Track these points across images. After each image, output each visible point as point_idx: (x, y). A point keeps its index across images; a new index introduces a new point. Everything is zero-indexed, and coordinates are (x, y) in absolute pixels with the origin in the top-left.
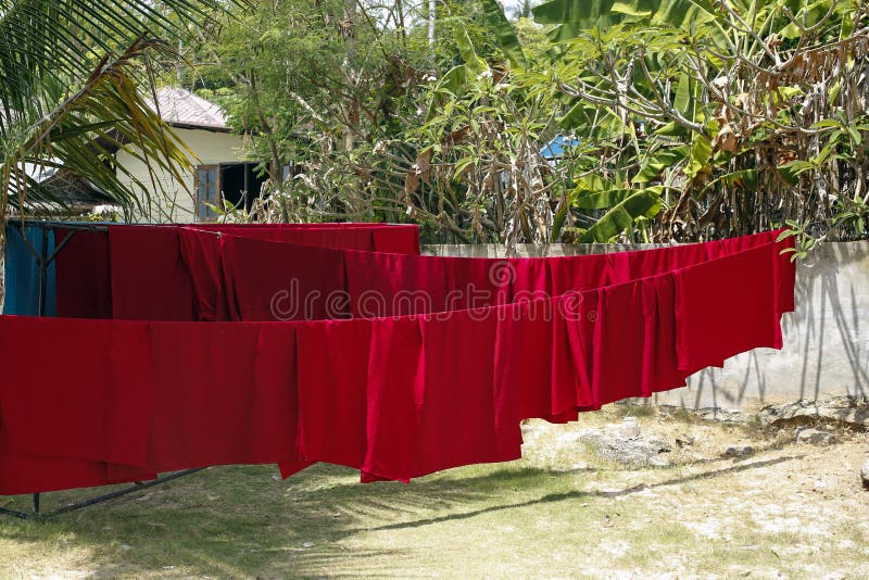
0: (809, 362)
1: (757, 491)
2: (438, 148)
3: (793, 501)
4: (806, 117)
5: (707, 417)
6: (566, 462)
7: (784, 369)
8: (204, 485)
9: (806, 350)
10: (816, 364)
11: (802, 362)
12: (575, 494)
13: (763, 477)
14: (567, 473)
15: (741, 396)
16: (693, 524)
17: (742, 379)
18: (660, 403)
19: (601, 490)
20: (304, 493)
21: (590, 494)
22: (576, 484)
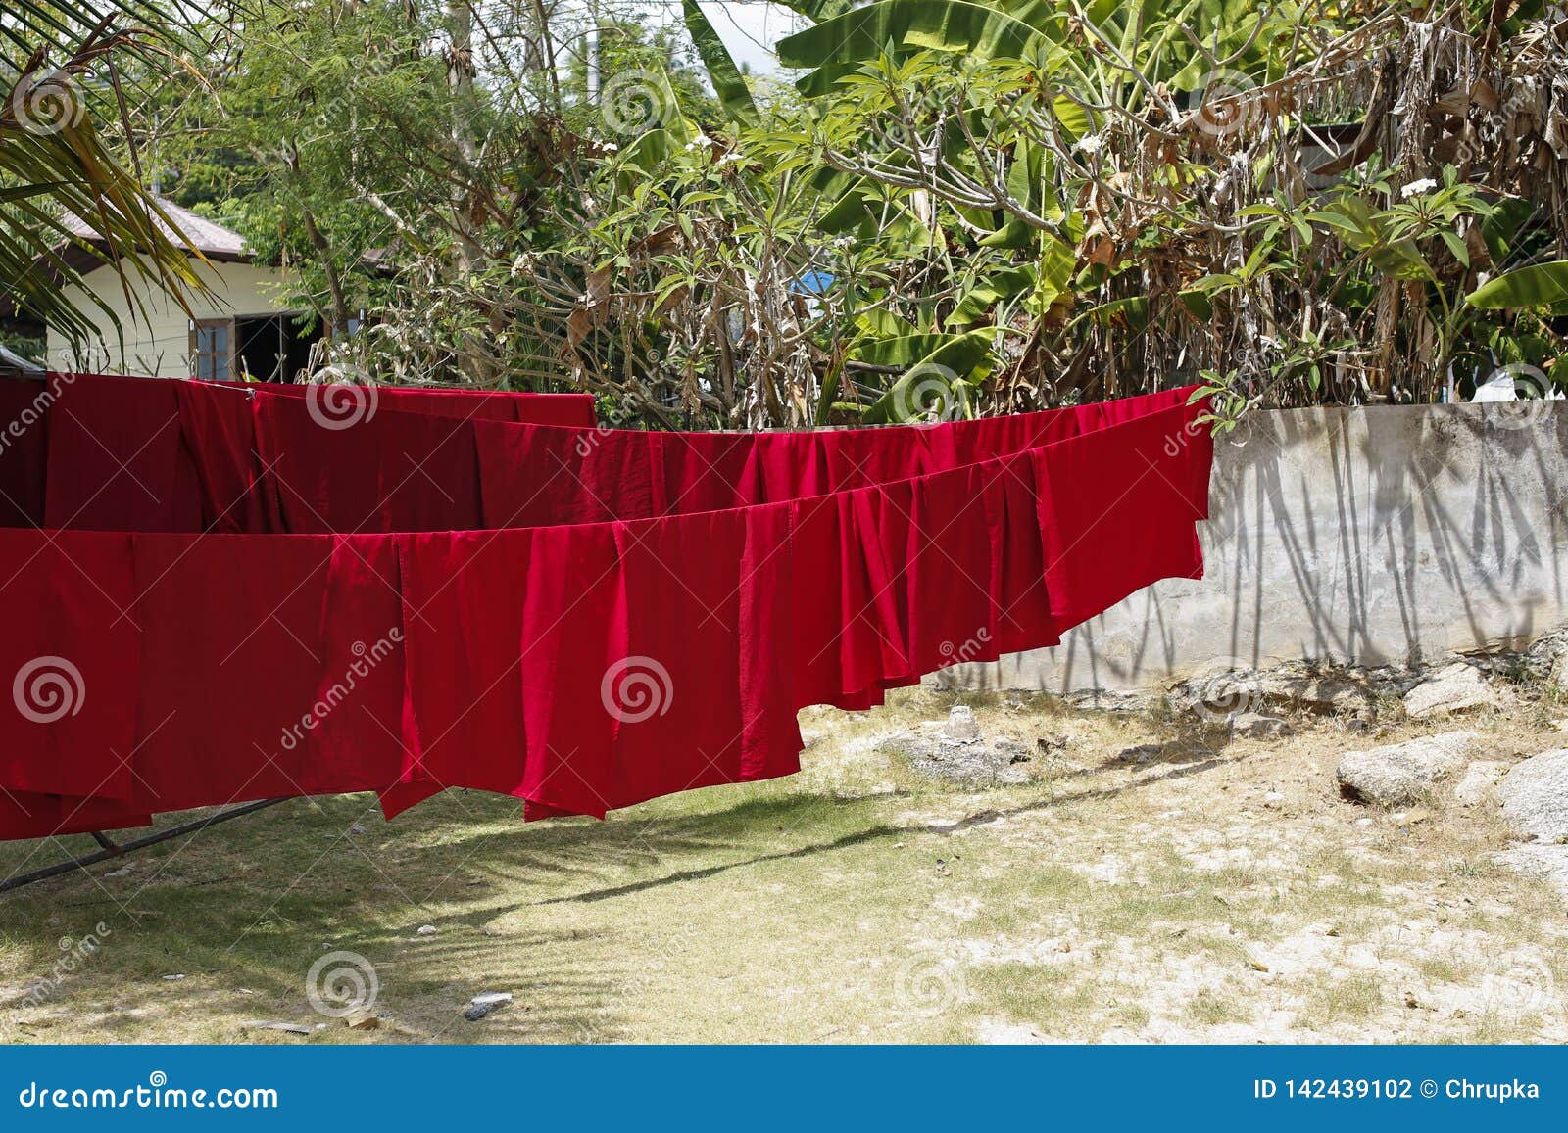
0: (1243, 606)
1: (1178, 812)
2: (623, 261)
3: (1236, 824)
4: (1221, 207)
5: (1084, 705)
6: (860, 782)
7: (1203, 620)
8: (230, 847)
9: (1237, 587)
10: (1254, 610)
11: (1230, 609)
12: (882, 831)
13: (1185, 791)
14: (863, 799)
15: (1136, 668)
16: (1081, 865)
17: (1138, 640)
18: (1006, 686)
19: (925, 824)
20: (412, 852)
21: (908, 830)
22: (880, 815)
